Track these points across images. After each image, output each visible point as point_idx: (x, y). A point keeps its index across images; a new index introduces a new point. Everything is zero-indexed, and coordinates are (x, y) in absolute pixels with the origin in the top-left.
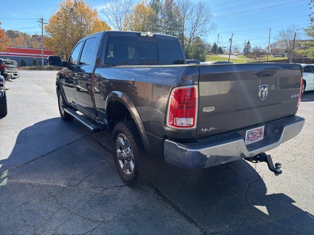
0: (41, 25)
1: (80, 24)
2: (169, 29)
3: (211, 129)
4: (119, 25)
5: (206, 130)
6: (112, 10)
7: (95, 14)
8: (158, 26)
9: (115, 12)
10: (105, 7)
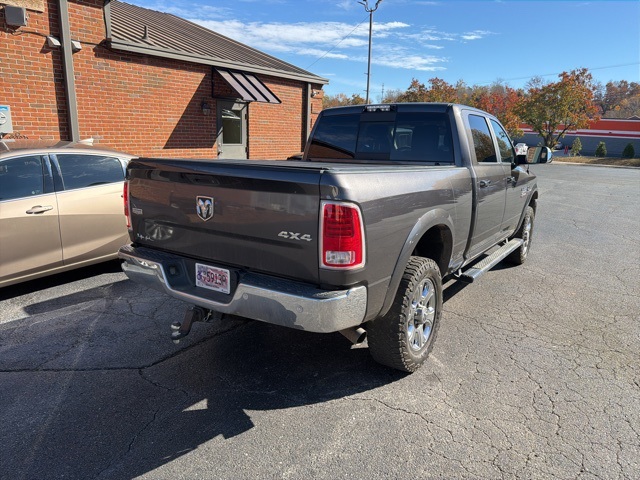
3: (146, 238)
5: (141, 236)
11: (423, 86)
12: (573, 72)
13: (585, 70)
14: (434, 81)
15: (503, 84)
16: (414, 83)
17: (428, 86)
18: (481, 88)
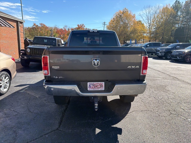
0: (104, 26)
1: (125, 23)
2: (185, 22)
3: (60, 77)
4: (149, 22)
5: (56, 77)
6: (146, 13)
7: (134, 17)
8: (176, 20)
9: (148, 14)
10: (141, 12)
11: (38, 26)
12: (81, 25)
13: (83, 24)
14: (41, 24)
15: (57, 27)
16: (34, 24)
17: (39, 25)
18: (51, 27)
